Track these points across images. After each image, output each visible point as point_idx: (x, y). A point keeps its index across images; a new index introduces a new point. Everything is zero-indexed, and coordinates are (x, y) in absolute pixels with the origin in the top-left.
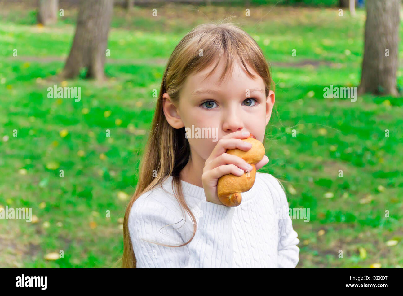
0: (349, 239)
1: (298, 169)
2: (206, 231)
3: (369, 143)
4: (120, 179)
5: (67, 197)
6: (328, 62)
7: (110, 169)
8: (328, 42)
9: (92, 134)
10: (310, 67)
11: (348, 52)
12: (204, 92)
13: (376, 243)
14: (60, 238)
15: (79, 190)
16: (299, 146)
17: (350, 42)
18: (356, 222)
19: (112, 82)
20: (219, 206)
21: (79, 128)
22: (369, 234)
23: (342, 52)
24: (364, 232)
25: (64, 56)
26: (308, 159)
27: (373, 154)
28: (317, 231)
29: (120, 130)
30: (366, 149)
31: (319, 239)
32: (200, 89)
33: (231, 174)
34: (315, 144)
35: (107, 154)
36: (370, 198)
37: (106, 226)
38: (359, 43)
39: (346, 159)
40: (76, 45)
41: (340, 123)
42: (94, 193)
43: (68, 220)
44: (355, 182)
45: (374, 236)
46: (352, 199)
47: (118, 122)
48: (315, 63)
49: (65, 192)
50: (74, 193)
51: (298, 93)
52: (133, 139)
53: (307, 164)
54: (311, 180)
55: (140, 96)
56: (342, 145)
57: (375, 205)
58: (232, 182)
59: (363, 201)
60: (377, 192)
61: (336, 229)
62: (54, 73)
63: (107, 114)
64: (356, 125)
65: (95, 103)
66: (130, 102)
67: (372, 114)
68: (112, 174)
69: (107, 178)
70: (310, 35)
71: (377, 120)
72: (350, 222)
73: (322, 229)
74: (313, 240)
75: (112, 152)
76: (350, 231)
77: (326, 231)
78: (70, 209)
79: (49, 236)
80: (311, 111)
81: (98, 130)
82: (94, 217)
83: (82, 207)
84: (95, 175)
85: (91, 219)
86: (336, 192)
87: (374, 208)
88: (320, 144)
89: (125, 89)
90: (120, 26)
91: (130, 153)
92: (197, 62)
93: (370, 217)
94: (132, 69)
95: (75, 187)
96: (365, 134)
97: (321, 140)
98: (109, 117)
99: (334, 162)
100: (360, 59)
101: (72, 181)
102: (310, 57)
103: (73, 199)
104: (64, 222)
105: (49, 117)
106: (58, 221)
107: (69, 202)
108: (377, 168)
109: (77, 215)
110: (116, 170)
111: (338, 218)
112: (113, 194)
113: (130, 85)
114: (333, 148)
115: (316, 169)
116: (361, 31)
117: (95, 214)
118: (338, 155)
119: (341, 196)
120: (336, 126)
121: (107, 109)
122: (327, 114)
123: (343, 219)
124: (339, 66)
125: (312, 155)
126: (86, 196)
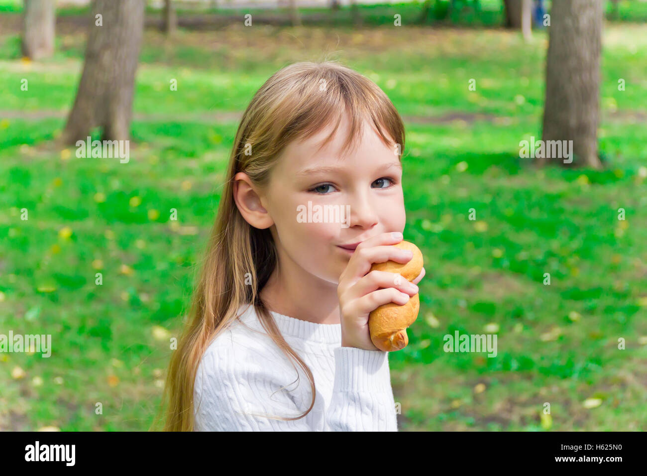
0: (524, 397)
1: (443, 287)
2: (358, 393)
3: (555, 244)
4: (156, 306)
5: (71, 336)
6: (488, 115)
7: (140, 291)
8: (488, 83)
9: (110, 235)
10: (460, 124)
11: (520, 100)
12: (318, 171)
13: (567, 403)
14: (60, 402)
15: (90, 324)
16: (443, 250)
17: (524, 82)
18: (535, 371)
19: (143, 151)
20: (372, 352)
21: (90, 224)
22: (555, 389)
23: (511, 99)
24: (548, 386)
25: (65, 109)
26: (457, 270)
27: (562, 261)
28: (472, 385)
29: (156, 228)
30: (551, 254)
31: (476, 398)
32: (312, 166)
33: (393, 303)
34: (469, 245)
35: (135, 267)
36: (557, 331)
37: (134, 381)
38: (537, 85)
39: (518, 270)
40: (83, 90)
41: (509, 212)
42: (114, 329)
43: (72, 373)
44: (532, 307)
45: (563, 392)
46: (528, 334)
47: (153, 214)
48: (468, 117)
49: (67, 328)
50: (81, 330)
51: (441, 165)
52: (176, 242)
53: (456, 279)
54: (462, 304)
55: (188, 172)
56: (511, 248)
57: (565, 342)
58: (395, 315)
59: (546, 337)
60: (568, 321)
61: (502, 382)
62: (49, 137)
63: (135, 202)
64: (535, 215)
65: (116, 184)
66: (172, 181)
67: (559, 197)
68: (144, 298)
69: (135, 304)
70: (460, 72)
71: (567, 207)
72: (526, 370)
73: (482, 382)
74: (467, 400)
75: (144, 263)
76: (525, 385)
77: (488, 386)
78: (75, 357)
79: (42, 399)
80: (462, 193)
81: (120, 227)
82: (115, 368)
83: (94, 352)
84: (116, 301)
85: (110, 372)
86: (502, 322)
87: (563, 348)
88: (477, 246)
89: (164, 161)
90: (155, 59)
91: (172, 265)
92: (304, 122)
93: (558, 362)
94: (174, 129)
95: (83, 319)
96: (548, 230)
97: (477, 241)
98: (139, 207)
99: (500, 276)
100: (538, 111)
101: (78, 309)
102: (460, 108)
103: (80, 340)
104: (66, 377)
105: (40, 207)
106: (57, 375)
107: (74, 345)
108: (567, 283)
109: (87, 365)
110: (148, 292)
111: (506, 363)
112: (146, 331)
113: (171, 156)
114: (498, 253)
115: (470, 287)
116: (540, 66)
117: (116, 363)
118: (506, 263)
119: (511, 329)
120: (502, 218)
121: (135, 193)
122: (487, 199)
123: (514, 365)
124: (508, 121)
125: (464, 264)
126: (101, 333)
